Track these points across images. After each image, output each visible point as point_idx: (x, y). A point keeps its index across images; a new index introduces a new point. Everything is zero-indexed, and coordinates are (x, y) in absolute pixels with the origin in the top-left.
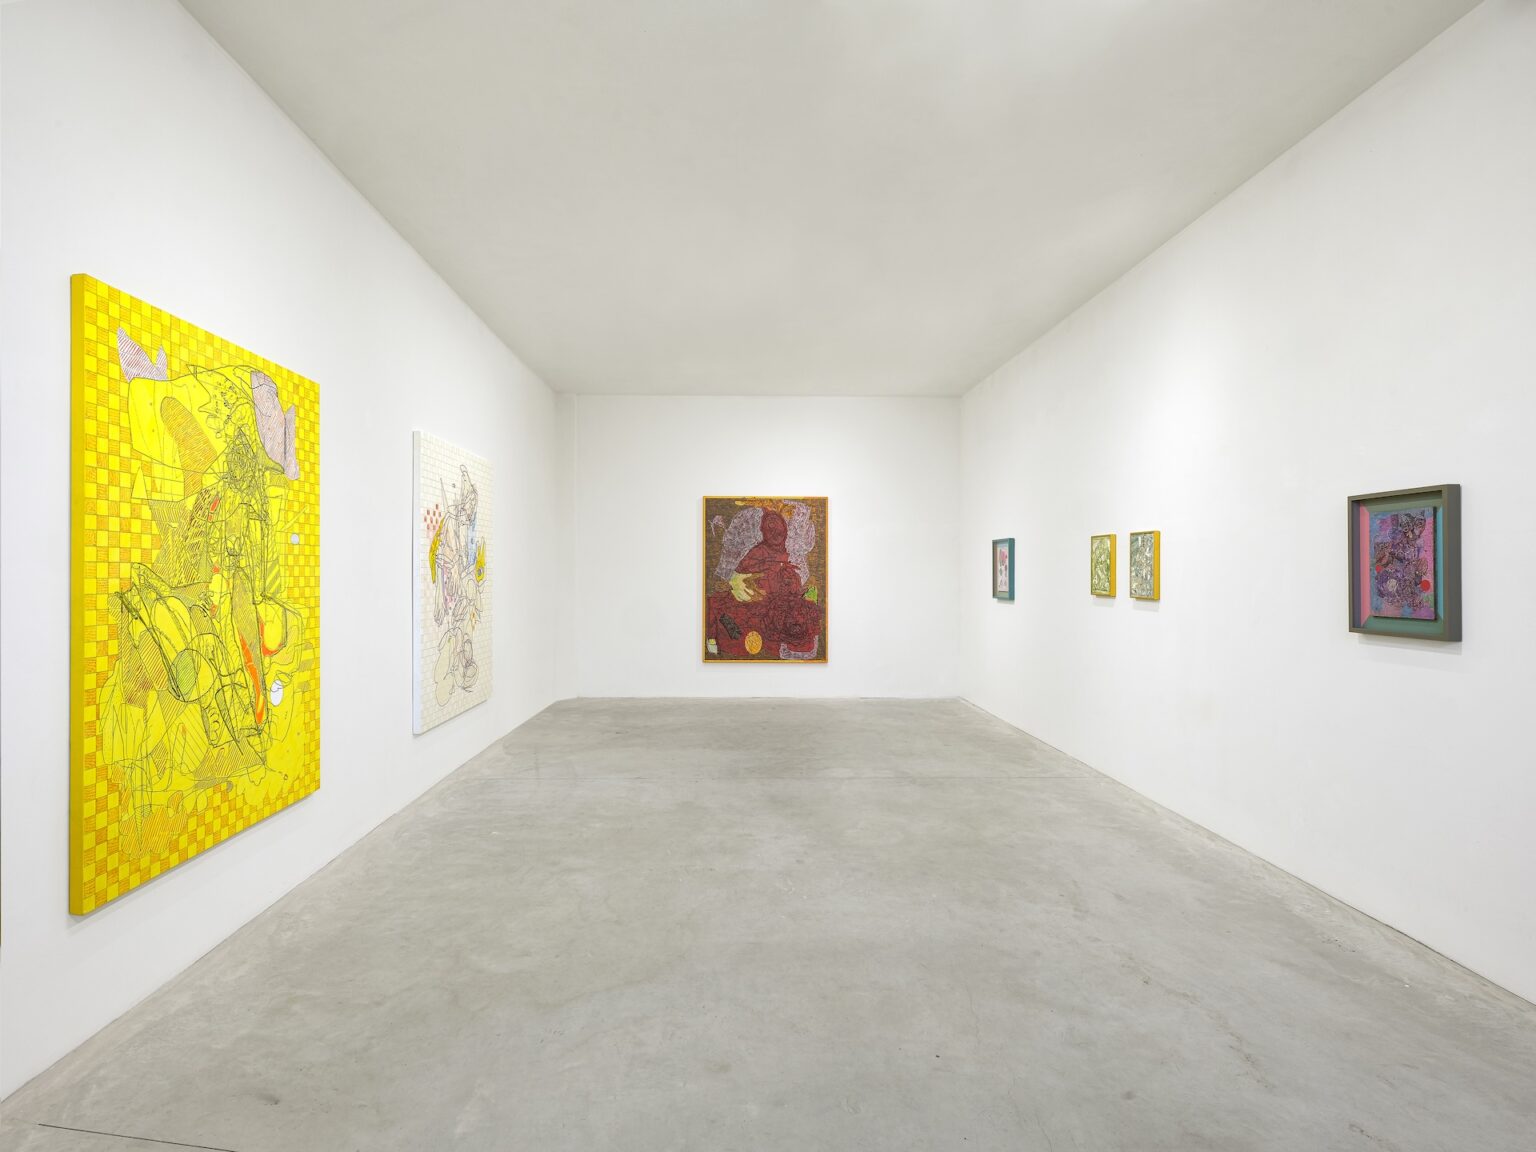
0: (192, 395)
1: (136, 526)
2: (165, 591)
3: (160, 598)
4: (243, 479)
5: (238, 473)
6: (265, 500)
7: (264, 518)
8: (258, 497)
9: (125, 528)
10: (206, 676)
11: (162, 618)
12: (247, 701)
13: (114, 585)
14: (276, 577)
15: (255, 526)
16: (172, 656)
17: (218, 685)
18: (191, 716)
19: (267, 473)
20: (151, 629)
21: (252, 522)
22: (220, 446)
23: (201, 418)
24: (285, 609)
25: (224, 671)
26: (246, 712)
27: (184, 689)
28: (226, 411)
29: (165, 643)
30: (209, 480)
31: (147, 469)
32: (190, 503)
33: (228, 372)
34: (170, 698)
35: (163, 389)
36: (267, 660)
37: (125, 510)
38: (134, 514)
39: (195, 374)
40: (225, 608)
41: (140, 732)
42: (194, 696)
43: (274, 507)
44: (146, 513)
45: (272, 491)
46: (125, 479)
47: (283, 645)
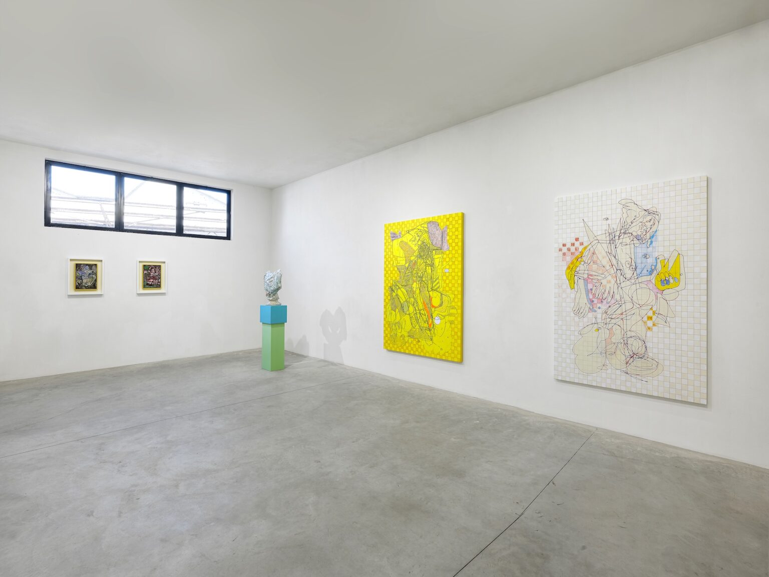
0: (407, 238)
1: (394, 272)
2: (400, 286)
3: (399, 288)
4: (424, 255)
5: (422, 254)
6: (433, 259)
7: (432, 265)
8: (430, 259)
9: (391, 273)
10: (411, 309)
11: (399, 292)
12: (425, 319)
13: (389, 285)
14: (438, 283)
15: (429, 269)
16: (402, 302)
17: (415, 312)
18: (407, 318)
19: (434, 252)
20: (397, 295)
21: (427, 267)
22: (416, 248)
23: (410, 243)
24: (442, 294)
25: (417, 309)
26: (425, 322)
27: (405, 310)
28: (418, 238)
29: (401, 300)
30: (412, 258)
31: (396, 259)
32: (407, 265)
33: (419, 227)
34: (401, 311)
35: (400, 240)
36: (433, 309)
37: (392, 269)
38: (394, 270)
39: (409, 233)
40: (418, 291)
41: (394, 317)
42: (408, 313)
43: (437, 262)
44: (396, 269)
45: (436, 257)
46: (392, 263)
47: (441, 305)
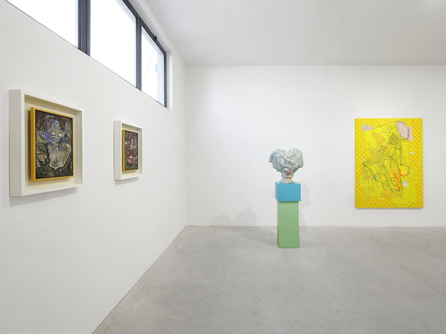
0: (378, 130)
1: (366, 153)
2: (373, 163)
3: (371, 164)
4: (394, 143)
5: (392, 142)
6: (401, 146)
7: (401, 149)
8: (398, 145)
9: (364, 153)
10: (383, 178)
11: (372, 167)
12: (395, 184)
13: (362, 162)
14: (405, 161)
15: (398, 152)
16: (374, 174)
17: (386, 180)
18: (380, 184)
19: (402, 141)
20: (370, 169)
21: (397, 151)
22: (387, 137)
23: (382, 134)
24: (409, 168)
25: (388, 177)
26: (395, 186)
27: (377, 179)
28: (388, 131)
29: (373, 172)
30: (384, 144)
31: (369, 144)
32: (379, 149)
33: (389, 124)
34: (374, 180)
35: (372, 131)
36: (402, 177)
37: (364, 151)
38: (366, 151)
39: (380, 127)
40: (389, 166)
41: (367, 185)
42: (380, 181)
43: (404, 148)
44: (368, 151)
45: (403, 144)
46: (364, 146)
47: (407, 175)
